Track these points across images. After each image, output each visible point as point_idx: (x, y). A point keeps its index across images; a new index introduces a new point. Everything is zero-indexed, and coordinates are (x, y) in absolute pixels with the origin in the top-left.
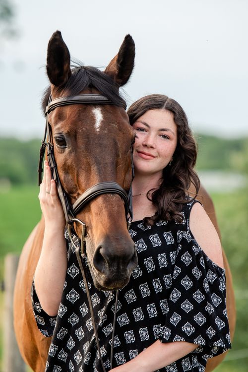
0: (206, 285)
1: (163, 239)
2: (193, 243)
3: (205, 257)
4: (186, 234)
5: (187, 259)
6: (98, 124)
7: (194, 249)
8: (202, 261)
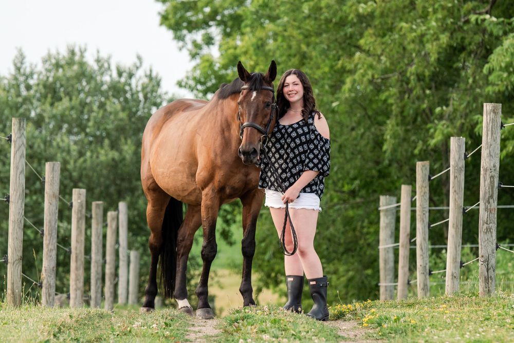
0: (319, 147)
1: (303, 130)
2: (316, 130)
3: (320, 135)
4: (313, 127)
5: (313, 137)
6: (253, 98)
7: (316, 132)
8: (319, 137)
